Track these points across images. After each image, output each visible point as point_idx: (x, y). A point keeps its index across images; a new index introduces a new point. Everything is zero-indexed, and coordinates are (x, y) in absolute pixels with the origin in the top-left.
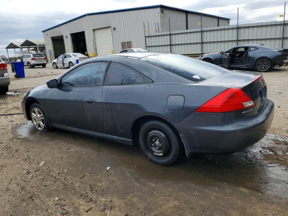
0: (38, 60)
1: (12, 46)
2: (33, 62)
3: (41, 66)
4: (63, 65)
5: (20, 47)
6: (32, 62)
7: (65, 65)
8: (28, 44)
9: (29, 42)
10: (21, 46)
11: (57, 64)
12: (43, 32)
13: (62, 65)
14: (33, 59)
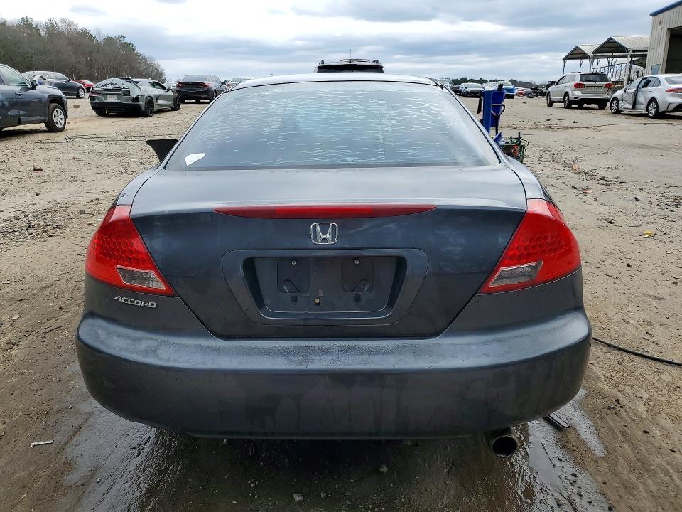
0: (589, 90)
1: (577, 54)
2: (578, 94)
3: (596, 106)
4: (634, 107)
5: (591, 55)
6: (573, 94)
7: (637, 106)
8: (611, 48)
9: (615, 42)
10: (594, 53)
11: (621, 102)
12: (654, 15)
13: (630, 106)
14: (578, 86)
